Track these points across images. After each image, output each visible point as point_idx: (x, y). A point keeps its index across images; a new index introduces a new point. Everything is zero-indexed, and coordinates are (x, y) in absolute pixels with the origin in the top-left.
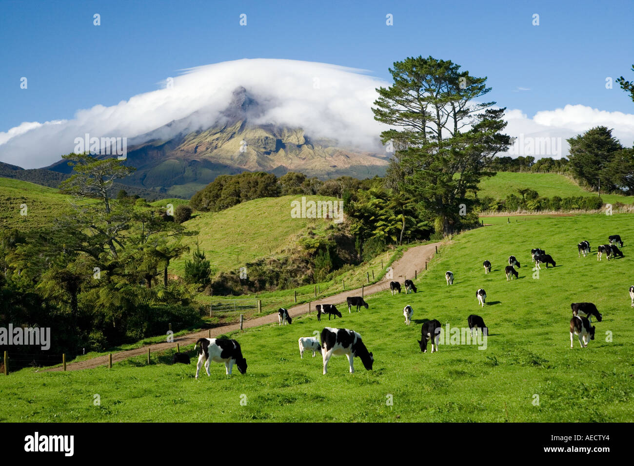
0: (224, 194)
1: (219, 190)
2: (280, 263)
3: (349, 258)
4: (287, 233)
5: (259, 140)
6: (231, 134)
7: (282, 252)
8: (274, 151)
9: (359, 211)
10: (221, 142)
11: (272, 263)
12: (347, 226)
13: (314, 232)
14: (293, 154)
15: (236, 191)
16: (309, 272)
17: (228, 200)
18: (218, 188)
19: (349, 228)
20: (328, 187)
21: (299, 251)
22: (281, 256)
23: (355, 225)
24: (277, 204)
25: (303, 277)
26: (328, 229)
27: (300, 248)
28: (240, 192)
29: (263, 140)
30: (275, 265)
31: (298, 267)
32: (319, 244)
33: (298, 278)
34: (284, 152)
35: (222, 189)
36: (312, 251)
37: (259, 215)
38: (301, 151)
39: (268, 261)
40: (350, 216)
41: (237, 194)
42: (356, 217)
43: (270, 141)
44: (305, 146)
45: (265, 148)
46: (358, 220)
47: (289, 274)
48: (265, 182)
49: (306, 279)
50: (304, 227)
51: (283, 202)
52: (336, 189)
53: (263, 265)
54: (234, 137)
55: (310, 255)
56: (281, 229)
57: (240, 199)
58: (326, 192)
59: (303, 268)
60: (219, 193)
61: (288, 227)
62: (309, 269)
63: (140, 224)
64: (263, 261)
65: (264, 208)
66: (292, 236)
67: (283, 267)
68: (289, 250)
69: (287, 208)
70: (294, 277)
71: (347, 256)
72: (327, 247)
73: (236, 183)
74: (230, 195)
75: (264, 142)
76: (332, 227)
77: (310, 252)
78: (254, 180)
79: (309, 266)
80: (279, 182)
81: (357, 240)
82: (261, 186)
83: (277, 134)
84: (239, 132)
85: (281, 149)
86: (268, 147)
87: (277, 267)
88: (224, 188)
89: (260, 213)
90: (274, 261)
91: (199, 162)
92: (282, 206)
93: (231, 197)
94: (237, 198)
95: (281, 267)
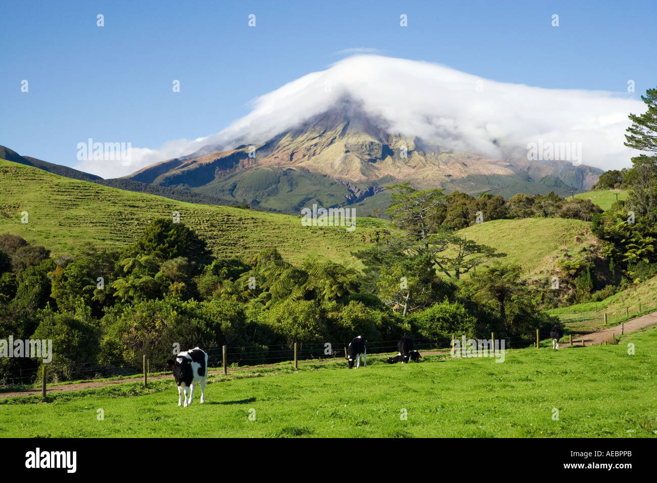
0: (450, 215)
1: (443, 211)
2: (542, 283)
3: (605, 280)
4: (541, 255)
5: (362, 145)
6: (332, 138)
7: (541, 273)
9: (609, 233)
10: (319, 148)
11: (535, 283)
12: (599, 248)
13: (569, 254)
14: (401, 162)
15: (463, 212)
16: (571, 292)
17: (456, 221)
18: (442, 209)
19: (601, 251)
20: (568, 210)
21: (558, 272)
22: (541, 277)
23: (607, 248)
24: (520, 226)
25: (566, 296)
26: (582, 251)
27: (558, 270)
28: (468, 213)
29: (368, 146)
30: (538, 285)
31: (560, 287)
32: (579, 266)
33: (561, 297)
34: (391, 159)
35: (446, 210)
36: (573, 272)
37: (504, 236)
38: (411, 158)
39: (530, 281)
40: (600, 238)
41: (465, 215)
42: (607, 239)
43: (375, 147)
44: (416, 152)
45: (369, 155)
46: (609, 243)
47: (552, 294)
48: (494, 204)
49: (569, 299)
50: (557, 248)
51: (527, 225)
52: (577, 211)
53: (527, 285)
54: (334, 143)
55: (570, 275)
56: (533, 251)
57: (468, 220)
58: (566, 215)
59: (564, 288)
60: (443, 214)
61: (540, 249)
62: (570, 289)
63: (457, 247)
64: (525, 281)
65: (508, 230)
66: (547, 257)
67: (546, 287)
68: (548, 271)
69: (533, 230)
70: (557, 297)
71: (603, 277)
72: (588, 269)
73: (464, 204)
74: (459, 216)
75: (368, 148)
76: (585, 250)
77: (570, 273)
78: (483, 202)
79: (569, 286)
80: (508, 204)
81: (612, 262)
82: (490, 207)
83: (384, 139)
84: (340, 137)
85: (388, 156)
86: (373, 153)
87: (540, 287)
88: (449, 209)
89: (504, 235)
90: (536, 281)
91: (295, 170)
92: (526, 228)
93: (458, 219)
94: (465, 219)
95: (544, 288)
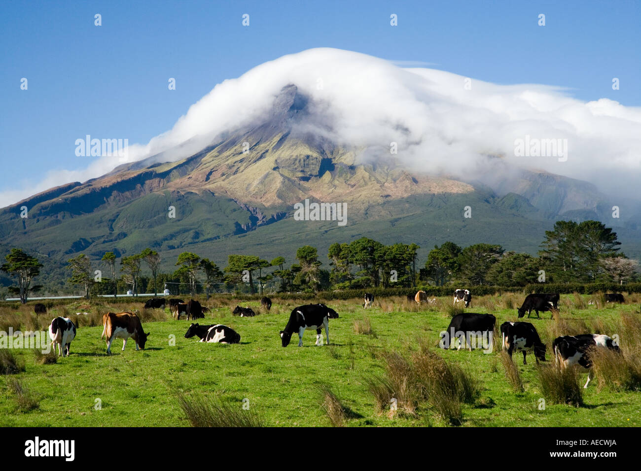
5: (296, 160)
6: (262, 153)
8: (316, 176)
10: (245, 164)
14: (341, 179)
29: (302, 160)
34: (330, 177)
38: (353, 174)
43: (312, 161)
44: (362, 167)
45: (302, 171)
54: (264, 157)
75: (302, 164)
84: (273, 150)
85: (328, 172)
86: (307, 170)
91: (196, 194)
